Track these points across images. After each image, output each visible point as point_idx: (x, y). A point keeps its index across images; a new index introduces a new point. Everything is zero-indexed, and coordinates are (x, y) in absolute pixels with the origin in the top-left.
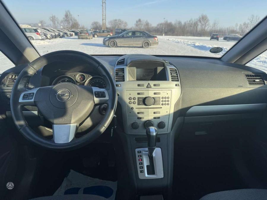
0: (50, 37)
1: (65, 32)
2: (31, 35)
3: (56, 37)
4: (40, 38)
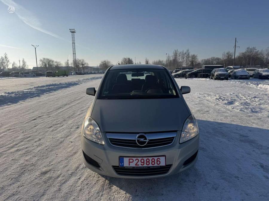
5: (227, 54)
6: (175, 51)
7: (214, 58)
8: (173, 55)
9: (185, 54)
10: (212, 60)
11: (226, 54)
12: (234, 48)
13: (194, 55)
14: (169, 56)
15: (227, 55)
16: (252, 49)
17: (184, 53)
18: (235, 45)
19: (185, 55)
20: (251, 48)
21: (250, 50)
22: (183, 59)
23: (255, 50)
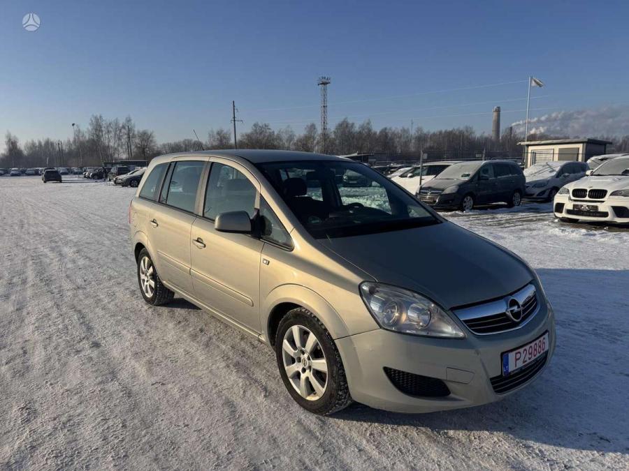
5: (218, 134)
6: (96, 118)
7: (189, 141)
8: (90, 128)
9: (123, 127)
10: (186, 145)
11: (215, 133)
12: (233, 122)
13: (145, 133)
14: (79, 131)
15: (219, 137)
16: (262, 127)
17: (121, 126)
18: (234, 117)
19: (123, 130)
20: (260, 125)
21: (260, 129)
22: (119, 139)
23: (268, 131)
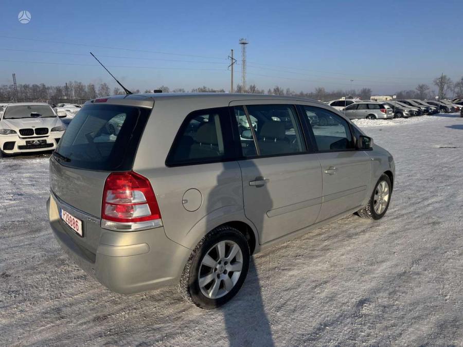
0: (406, 114)
1: (443, 105)
2: (373, 112)
3: (419, 113)
4: (385, 116)
